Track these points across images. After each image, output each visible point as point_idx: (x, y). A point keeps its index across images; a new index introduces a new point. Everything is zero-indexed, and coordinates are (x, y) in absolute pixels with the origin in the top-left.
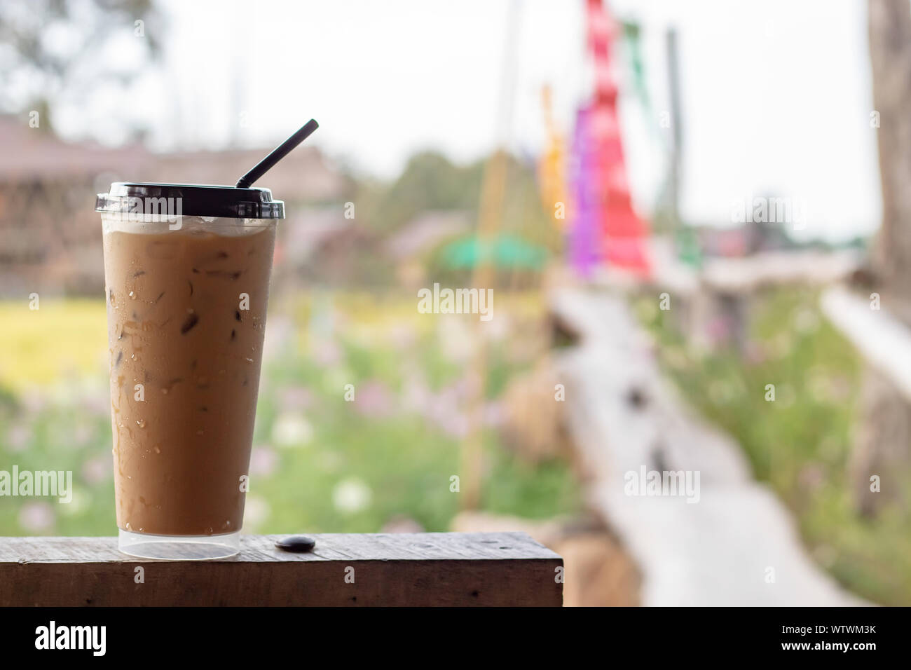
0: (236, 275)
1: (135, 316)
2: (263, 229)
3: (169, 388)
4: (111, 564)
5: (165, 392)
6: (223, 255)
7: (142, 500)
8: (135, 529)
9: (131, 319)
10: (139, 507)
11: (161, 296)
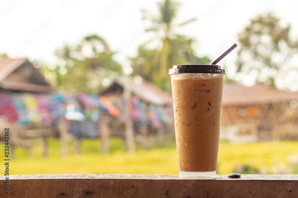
0: (208, 91)
1: (179, 105)
2: (218, 77)
3: (189, 126)
4: (174, 180)
5: (188, 127)
6: (204, 85)
7: (183, 161)
8: (182, 170)
9: (178, 106)
10: (182, 163)
11: (185, 98)
